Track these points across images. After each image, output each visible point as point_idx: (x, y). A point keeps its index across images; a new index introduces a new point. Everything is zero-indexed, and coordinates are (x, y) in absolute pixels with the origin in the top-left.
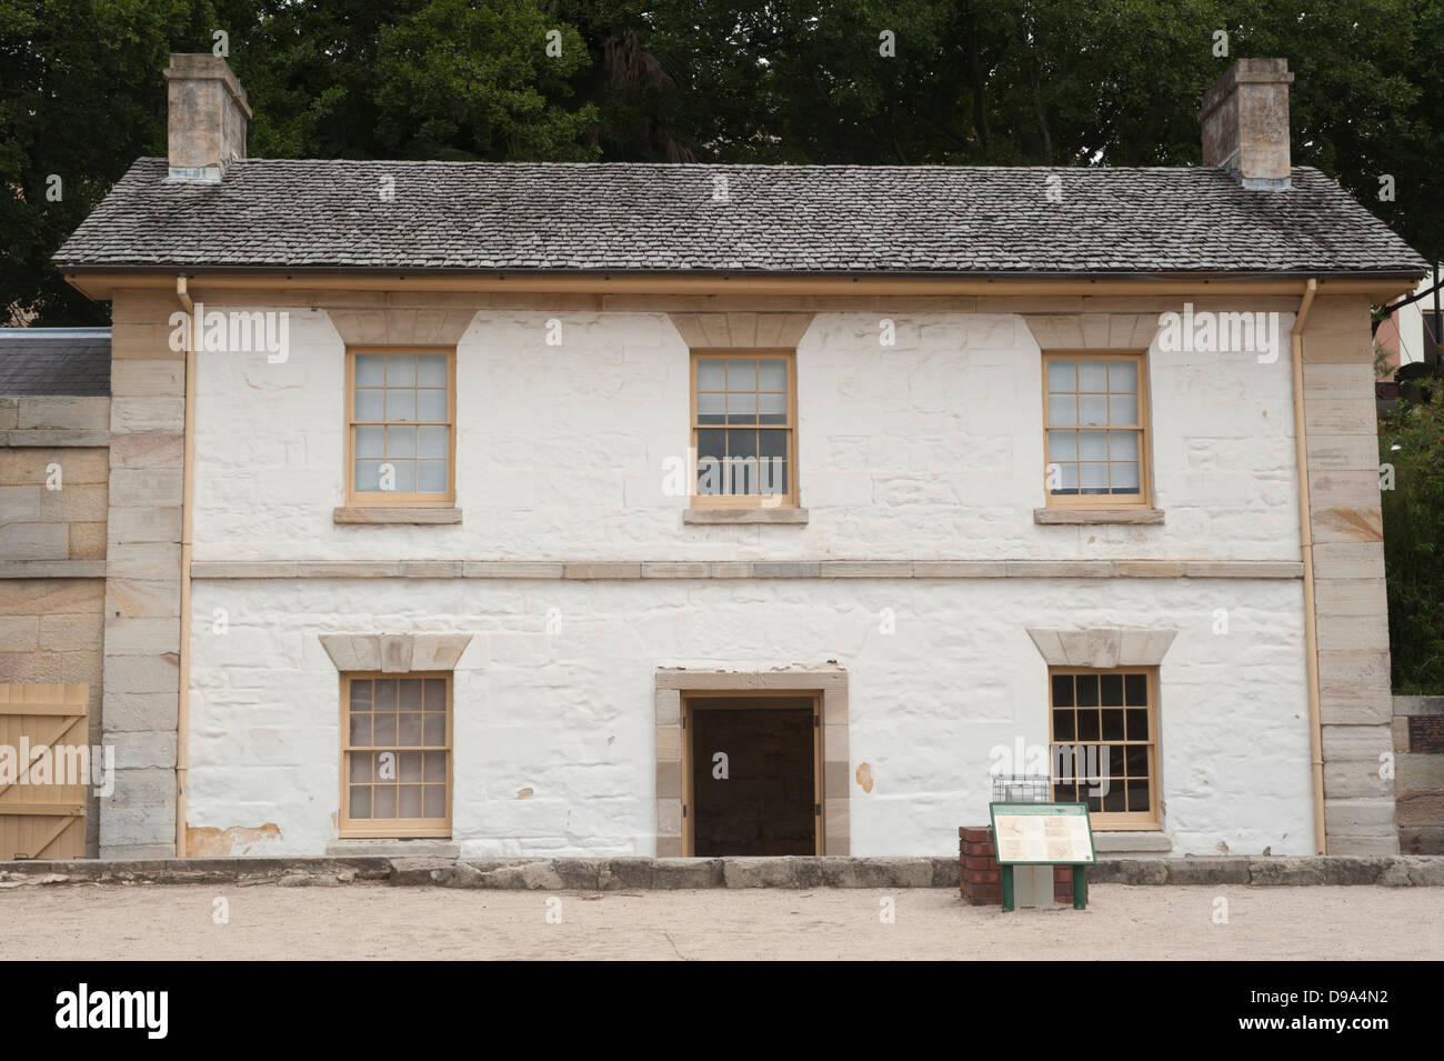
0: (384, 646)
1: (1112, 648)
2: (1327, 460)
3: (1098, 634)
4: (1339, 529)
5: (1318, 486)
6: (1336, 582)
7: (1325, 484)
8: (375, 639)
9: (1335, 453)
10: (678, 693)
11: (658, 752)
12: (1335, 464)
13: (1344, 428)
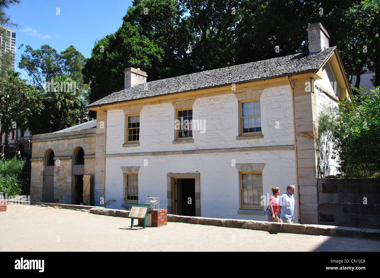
0: (129, 169)
1: (252, 167)
2: (299, 120)
3: (249, 164)
4: (303, 137)
5: (298, 126)
6: (302, 150)
7: (299, 126)
8: (128, 167)
9: (302, 118)
10: (170, 178)
11: (168, 189)
12: (302, 120)
13: (304, 111)
